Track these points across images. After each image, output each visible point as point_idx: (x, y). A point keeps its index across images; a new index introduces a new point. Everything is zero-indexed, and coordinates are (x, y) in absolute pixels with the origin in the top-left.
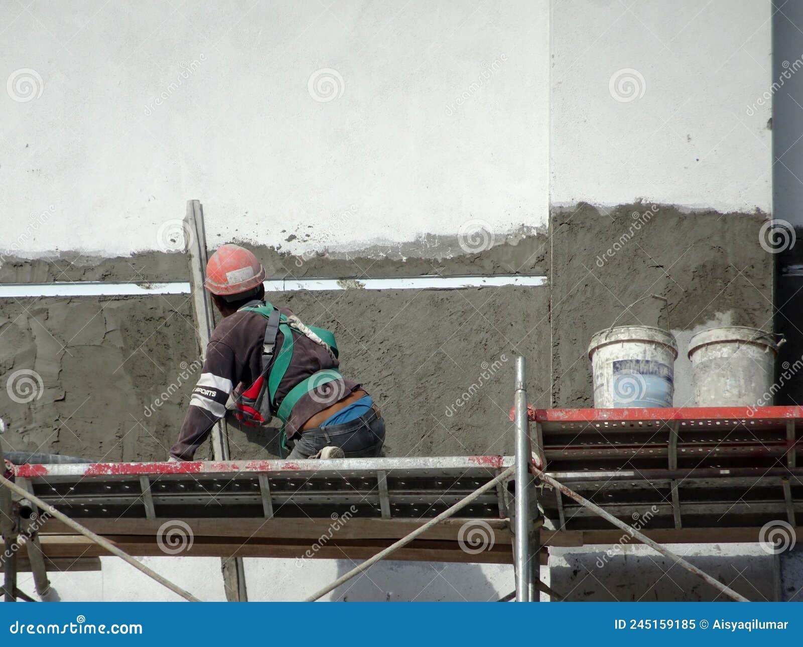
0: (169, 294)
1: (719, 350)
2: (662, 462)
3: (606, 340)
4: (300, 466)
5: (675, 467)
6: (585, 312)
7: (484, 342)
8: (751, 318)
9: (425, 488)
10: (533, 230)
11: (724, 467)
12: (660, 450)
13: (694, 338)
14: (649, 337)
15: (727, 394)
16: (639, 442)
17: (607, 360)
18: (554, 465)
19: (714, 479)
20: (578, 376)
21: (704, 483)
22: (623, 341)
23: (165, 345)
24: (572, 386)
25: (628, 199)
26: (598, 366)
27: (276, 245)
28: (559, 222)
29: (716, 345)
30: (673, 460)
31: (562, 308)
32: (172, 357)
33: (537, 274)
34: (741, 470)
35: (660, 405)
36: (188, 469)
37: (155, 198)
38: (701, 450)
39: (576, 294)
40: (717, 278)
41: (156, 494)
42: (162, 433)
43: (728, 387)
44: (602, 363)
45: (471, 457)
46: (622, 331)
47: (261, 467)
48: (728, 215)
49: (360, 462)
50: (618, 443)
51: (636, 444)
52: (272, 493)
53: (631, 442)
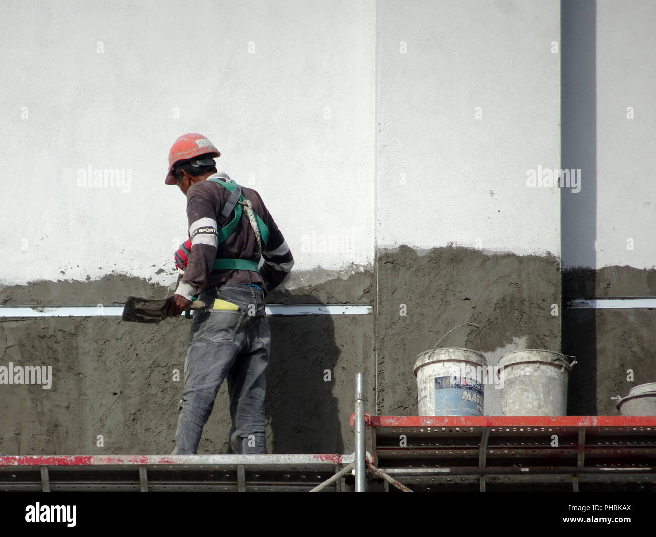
0: (59, 316)
1: (523, 369)
2: (474, 461)
3: (429, 359)
4: (174, 461)
5: (485, 466)
6: (405, 336)
7: (320, 359)
8: (542, 343)
9: (276, 480)
10: (361, 267)
11: (524, 466)
12: (472, 452)
13: (502, 359)
14: (465, 357)
15: (529, 406)
16: (456, 445)
17: (430, 376)
18: (384, 463)
19: (516, 476)
20: (399, 389)
21: (507, 479)
22: (444, 361)
23: (55, 358)
24: (393, 397)
25: (442, 243)
26: (422, 381)
27: (147, 277)
28: (384, 261)
29: (520, 365)
30: (483, 460)
31: (386, 333)
32: (61, 368)
33: (364, 304)
34: (538, 468)
35: (473, 414)
36: (81, 462)
37: (47, 237)
38: (506, 452)
39: (397, 321)
40: (515, 309)
41: (53, 482)
42: (52, 431)
43: (530, 400)
44: (426, 379)
45: (316, 455)
46: (443, 352)
47: (142, 461)
48: (524, 257)
49: (224, 458)
50: (438, 445)
51: (453, 446)
52: (150, 482)
53: (449, 445)
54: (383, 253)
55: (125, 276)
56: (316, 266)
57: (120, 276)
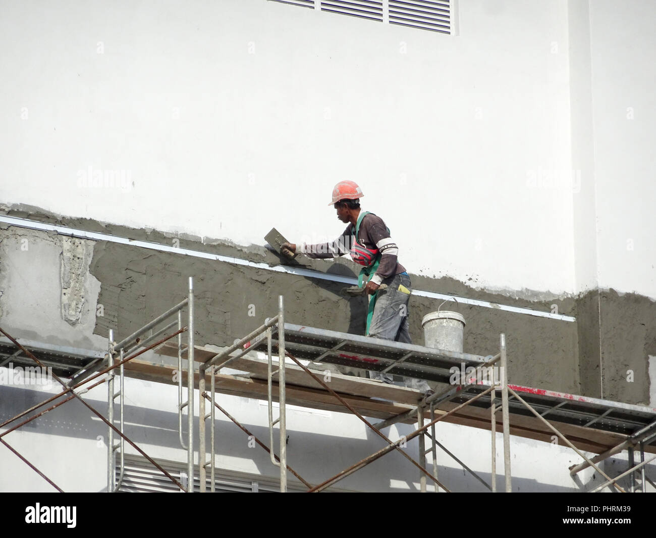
27: (464, 281)
28: (602, 296)
54: (602, 290)
55: (453, 279)
56: (547, 290)
57: (450, 278)
